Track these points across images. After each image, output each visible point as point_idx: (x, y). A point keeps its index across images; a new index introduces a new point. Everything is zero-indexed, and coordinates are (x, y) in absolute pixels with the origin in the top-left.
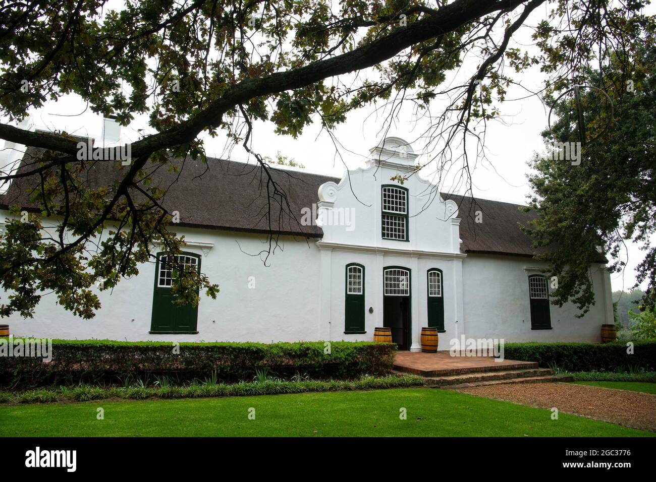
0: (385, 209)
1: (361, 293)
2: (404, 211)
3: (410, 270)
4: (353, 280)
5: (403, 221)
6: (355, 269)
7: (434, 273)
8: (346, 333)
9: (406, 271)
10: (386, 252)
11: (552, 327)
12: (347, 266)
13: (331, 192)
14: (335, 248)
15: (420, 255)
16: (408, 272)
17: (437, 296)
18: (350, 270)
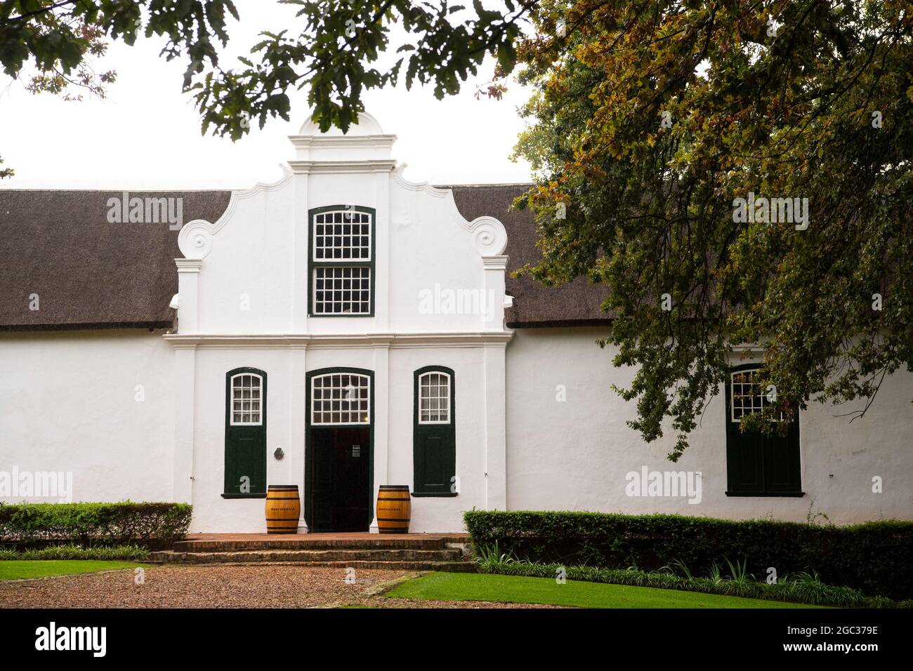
0: (320, 254)
1: (260, 423)
2: (365, 254)
3: (371, 373)
4: (242, 400)
5: (365, 274)
6: (246, 378)
7: (434, 377)
8: (225, 496)
9: (364, 378)
10: (311, 343)
11: (803, 490)
12: (229, 374)
13: (198, 239)
14: (201, 343)
15: (393, 342)
16: (369, 378)
17: (439, 422)
18: (237, 381)
